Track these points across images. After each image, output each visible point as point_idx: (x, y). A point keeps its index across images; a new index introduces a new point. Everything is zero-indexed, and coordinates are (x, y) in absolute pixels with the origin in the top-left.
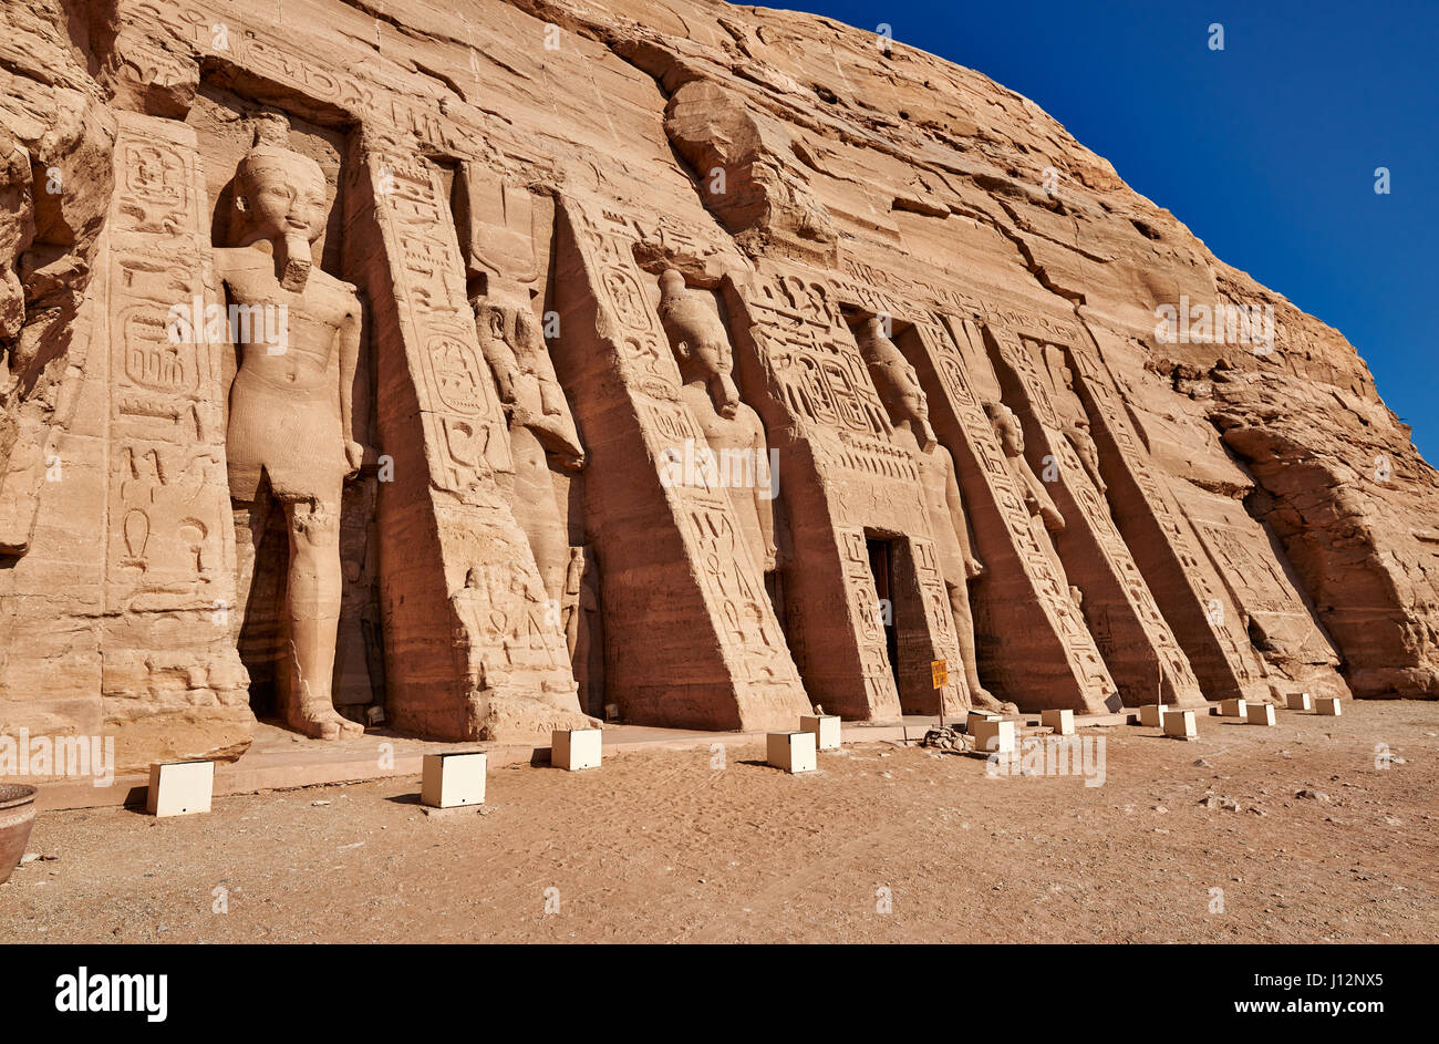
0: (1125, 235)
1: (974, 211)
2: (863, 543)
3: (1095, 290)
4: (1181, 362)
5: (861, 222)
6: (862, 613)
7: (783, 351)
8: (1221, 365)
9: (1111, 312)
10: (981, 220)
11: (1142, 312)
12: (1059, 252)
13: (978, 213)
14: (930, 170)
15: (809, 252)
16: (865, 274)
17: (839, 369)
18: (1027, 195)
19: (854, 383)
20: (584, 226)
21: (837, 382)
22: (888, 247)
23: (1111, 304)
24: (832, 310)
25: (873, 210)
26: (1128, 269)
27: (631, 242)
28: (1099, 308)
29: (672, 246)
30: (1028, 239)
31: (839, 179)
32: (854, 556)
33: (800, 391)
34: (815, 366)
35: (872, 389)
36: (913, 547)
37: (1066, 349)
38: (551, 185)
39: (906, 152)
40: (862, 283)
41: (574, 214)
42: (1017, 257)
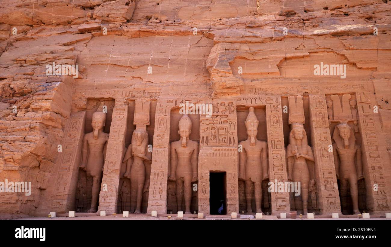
1: (323, 50)
2: (209, 174)
3: (385, 63)
5: (262, 74)
6: (202, 190)
7: (207, 126)
10: (327, 52)
12: (367, 53)
13: (325, 50)
14: (311, 38)
15: (231, 92)
16: (257, 91)
17: (225, 127)
18: (358, 33)
19: (228, 131)
20: (159, 108)
21: (222, 132)
22: (273, 78)
24: (232, 109)
27: (171, 108)
30: (347, 53)
31: (259, 60)
32: (204, 177)
33: (207, 137)
34: (216, 129)
35: (236, 131)
36: (227, 174)
37: (354, 94)
38: (157, 98)
39: (304, 33)
40: (252, 96)
41: (158, 105)
42: (343, 61)
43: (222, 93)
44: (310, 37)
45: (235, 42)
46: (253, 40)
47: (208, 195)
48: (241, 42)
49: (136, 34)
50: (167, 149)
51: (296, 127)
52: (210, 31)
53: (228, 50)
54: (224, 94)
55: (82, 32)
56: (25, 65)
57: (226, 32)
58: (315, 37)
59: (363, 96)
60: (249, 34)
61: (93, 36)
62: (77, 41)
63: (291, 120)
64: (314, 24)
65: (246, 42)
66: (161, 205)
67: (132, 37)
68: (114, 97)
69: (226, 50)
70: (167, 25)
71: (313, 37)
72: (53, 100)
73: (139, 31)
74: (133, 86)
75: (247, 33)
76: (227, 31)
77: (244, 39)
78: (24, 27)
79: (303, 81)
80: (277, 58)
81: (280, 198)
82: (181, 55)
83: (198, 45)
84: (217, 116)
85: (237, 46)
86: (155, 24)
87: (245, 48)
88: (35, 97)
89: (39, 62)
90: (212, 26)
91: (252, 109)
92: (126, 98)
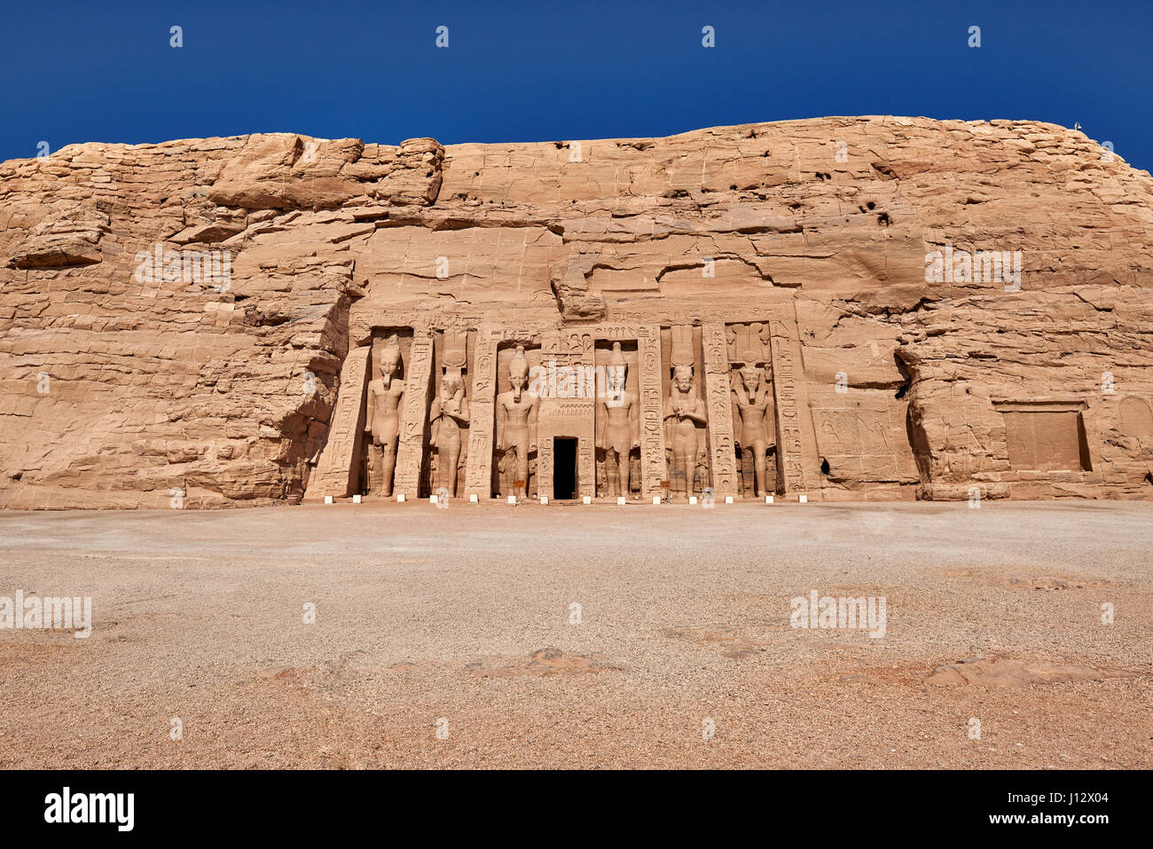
0: (849, 235)
1: (725, 255)
2: (552, 441)
3: (813, 277)
4: (888, 305)
5: (633, 291)
6: (543, 466)
8: (924, 300)
9: (826, 288)
10: (731, 259)
11: (856, 281)
12: (787, 262)
13: (728, 255)
14: (708, 236)
15: (586, 320)
16: (625, 318)
18: (776, 229)
22: (647, 298)
23: (827, 283)
24: (589, 344)
25: (645, 280)
26: (846, 256)
27: (498, 341)
28: (815, 288)
29: (516, 338)
30: (759, 261)
31: (630, 270)
32: (545, 447)
36: (579, 441)
37: (767, 322)
38: (476, 327)
39: (699, 228)
40: (618, 324)
41: (479, 338)
42: (753, 273)
43: (573, 320)
44: (706, 234)
45: (594, 241)
46: (623, 237)
47: (551, 472)
48: (603, 241)
49: (443, 223)
50: (492, 405)
51: (680, 371)
52: (556, 221)
53: (584, 253)
54: (576, 321)
55: (359, 219)
56: (276, 275)
57: (582, 224)
58: (714, 235)
59: (778, 325)
60: (617, 228)
61: (378, 226)
62: (353, 235)
63: (675, 360)
64: (714, 213)
65: (610, 241)
66: (484, 486)
67: (436, 230)
68: (411, 325)
69: (581, 253)
70: (492, 210)
71: (710, 234)
72: (322, 331)
73: (449, 219)
74: (441, 309)
75: (613, 224)
76: (583, 221)
77: (609, 236)
78: (269, 211)
79: (693, 303)
80: (657, 266)
81: (655, 475)
82: (512, 260)
83: (540, 243)
84: (567, 355)
85: (597, 246)
86: (473, 208)
87: (610, 250)
88: (296, 328)
89: (297, 271)
90: (561, 213)
91: (617, 345)
92: (431, 327)
